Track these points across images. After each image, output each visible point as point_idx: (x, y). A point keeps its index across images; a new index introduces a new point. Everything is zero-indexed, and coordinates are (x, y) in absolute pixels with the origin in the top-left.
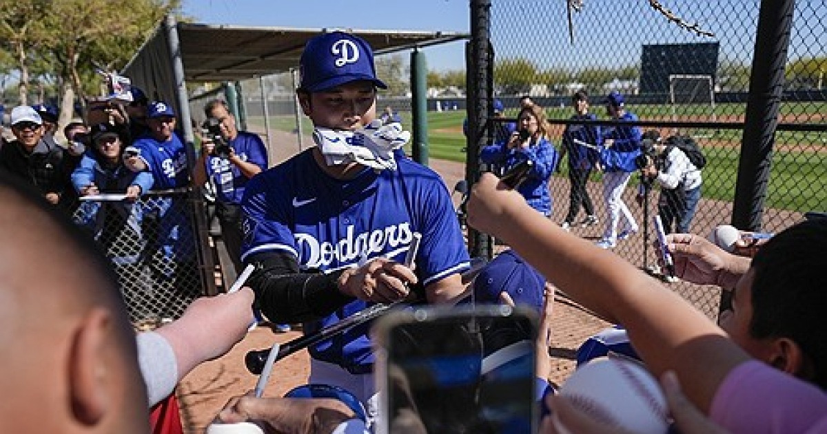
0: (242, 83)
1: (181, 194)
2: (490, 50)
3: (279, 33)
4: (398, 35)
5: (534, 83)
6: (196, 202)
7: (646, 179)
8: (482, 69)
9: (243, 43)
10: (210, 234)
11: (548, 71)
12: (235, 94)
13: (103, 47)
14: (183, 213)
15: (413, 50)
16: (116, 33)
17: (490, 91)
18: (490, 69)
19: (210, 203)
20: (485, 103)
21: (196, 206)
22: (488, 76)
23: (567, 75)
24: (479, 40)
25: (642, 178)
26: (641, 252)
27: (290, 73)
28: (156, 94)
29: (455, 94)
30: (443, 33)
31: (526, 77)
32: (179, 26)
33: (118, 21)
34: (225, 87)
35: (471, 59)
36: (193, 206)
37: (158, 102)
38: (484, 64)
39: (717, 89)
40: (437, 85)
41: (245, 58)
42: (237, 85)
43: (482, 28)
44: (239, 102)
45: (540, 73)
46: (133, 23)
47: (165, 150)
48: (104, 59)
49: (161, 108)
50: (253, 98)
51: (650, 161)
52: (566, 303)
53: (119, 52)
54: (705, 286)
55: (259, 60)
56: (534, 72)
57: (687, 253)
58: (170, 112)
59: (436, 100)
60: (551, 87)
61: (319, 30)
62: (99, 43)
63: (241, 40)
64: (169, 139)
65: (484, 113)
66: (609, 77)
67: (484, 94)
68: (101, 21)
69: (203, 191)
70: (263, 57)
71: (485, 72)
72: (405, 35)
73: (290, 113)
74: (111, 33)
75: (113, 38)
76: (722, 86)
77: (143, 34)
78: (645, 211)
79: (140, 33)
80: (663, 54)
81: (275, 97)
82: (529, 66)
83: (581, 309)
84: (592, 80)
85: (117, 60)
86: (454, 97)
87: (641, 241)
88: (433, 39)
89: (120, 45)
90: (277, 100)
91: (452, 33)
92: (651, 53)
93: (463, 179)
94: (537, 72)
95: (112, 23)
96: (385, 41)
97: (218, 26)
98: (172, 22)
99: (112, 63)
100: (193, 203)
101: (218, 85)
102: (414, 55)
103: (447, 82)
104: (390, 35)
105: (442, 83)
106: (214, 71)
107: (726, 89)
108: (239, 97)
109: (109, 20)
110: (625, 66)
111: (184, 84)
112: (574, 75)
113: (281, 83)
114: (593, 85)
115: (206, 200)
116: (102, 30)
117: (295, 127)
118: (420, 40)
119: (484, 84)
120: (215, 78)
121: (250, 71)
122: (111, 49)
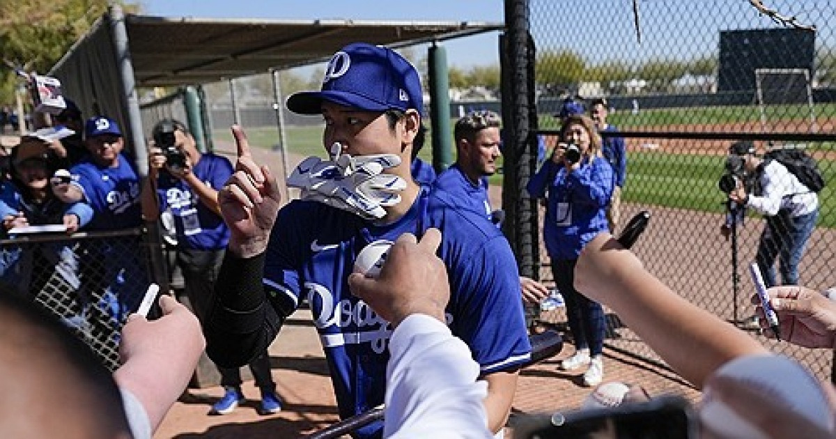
0: (205, 88)
1: (132, 236)
2: (530, 44)
3: (258, 27)
4: (412, 27)
5: (584, 80)
6: (153, 246)
7: (733, 206)
8: (521, 68)
9: (210, 38)
10: (172, 288)
11: (601, 64)
12: (197, 101)
13: (19, 42)
14: (136, 261)
15: (430, 45)
16: (36, 24)
17: (531, 96)
18: (530, 68)
19: (169, 246)
20: (525, 112)
21: (153, 250)
22: (528, 78)
23: (626, 69)
24: (516, 31)
25: (728, 203)
26: (730, 298)
27: (270, 75)
28: (96, 106)
29: (483, 96)
30: (470, 24)
31: (574, 73)
32: (129, 20)
33: (38, 9)
34: (185, 93)
35: (506, 56)
36: (149, 251)
37: (99, 117)
38: (523, 62)
39: (815, 85)
40: (459, 85)
41: (211, 57)
42: (199, 90)
43: (520, 16)
44: (203, 112)
45: (591, 67)
46: (59, 11)
47: (110, 178)
48: (19, 58)
49: (103, 125)
50: (219, 105)
51: (738, 182)
52: (637, 365)
53: (41, 48)
54: (818, 349)
55: (231, 59)
56: (584, 65)
57: (794, 311)
58: (116, 130)
59: (458, 104)
60: (605, 85)
61: (311, 22)
62: (13, 36)
63: (207, 36)
64: (116, 165)
65: (525, 124)
66: (678, 72)
67: (524, 100)
68: (17, 8)
69: (161, 231)
70: (234, 56)
71: (524, 72)
72: (421, 26)
73: (270, 124)
74: (30, 25)
75: (32, 31)
76: (821, 80)
77: (73, 24)
78: (734, 247)
79: (68, 23)
80: (746, 41)
81: (248, 104)
82: (577, 58)
83: (657, 373)
84: (657, 77)
85: (37, 60)
86: (481, 100)
87: (730, 284)
88: (456, 31)
89: (41, 39)
90: (251, 107)
91: (481, 23)
92: (730, 40)
93: (499, 208)
94: (587, 66)
95: (30, 11)
96: (395, 34)
97: (178, 19)
98: (118, 15)
99: (31, 63)
100: (149, 248)
101: (174, 90)
102: (432, 51)
103: (472, 81)
104: (402, 27)
105: (465, 83)
106: (170, 74)
107: (826, 85)
108: (202, 105)
109: (26, 8)
110: (698, 57)
111: (135, 94)
112: (634, 70)
113: (255, 86)
114: (658, 81)
115: (166, 242)
116: (17, 20)
117: (277, 142)
118: (440, 32)
119: (524, 88)
120: (171, 82)
121: (216, 72)
122: (29, 45)
